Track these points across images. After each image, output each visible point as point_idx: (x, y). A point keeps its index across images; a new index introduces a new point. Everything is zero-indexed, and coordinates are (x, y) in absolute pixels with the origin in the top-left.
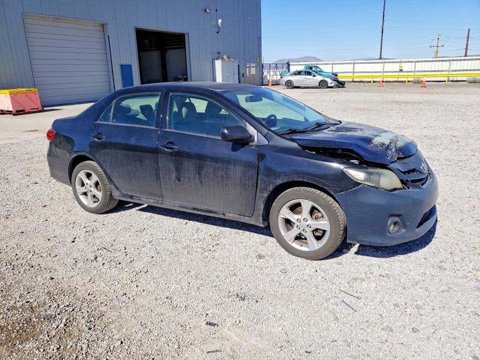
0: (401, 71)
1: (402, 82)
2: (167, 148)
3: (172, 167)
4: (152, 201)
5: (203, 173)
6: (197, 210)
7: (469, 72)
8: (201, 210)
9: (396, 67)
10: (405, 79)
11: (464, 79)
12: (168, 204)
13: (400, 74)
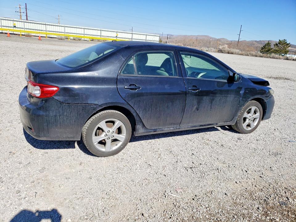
0: (15, 27)
1: (18, 35)
2: (193, 90)
3: (195, 102)
4: (172, 128)
5: (214, 102)
6: (202, 126)
7: (58, 33)
8: (205, 125)
9: (11, 24)
10: (19, 33)
11: (55, 36)
12: (183, 128)
13: (14, 29)
